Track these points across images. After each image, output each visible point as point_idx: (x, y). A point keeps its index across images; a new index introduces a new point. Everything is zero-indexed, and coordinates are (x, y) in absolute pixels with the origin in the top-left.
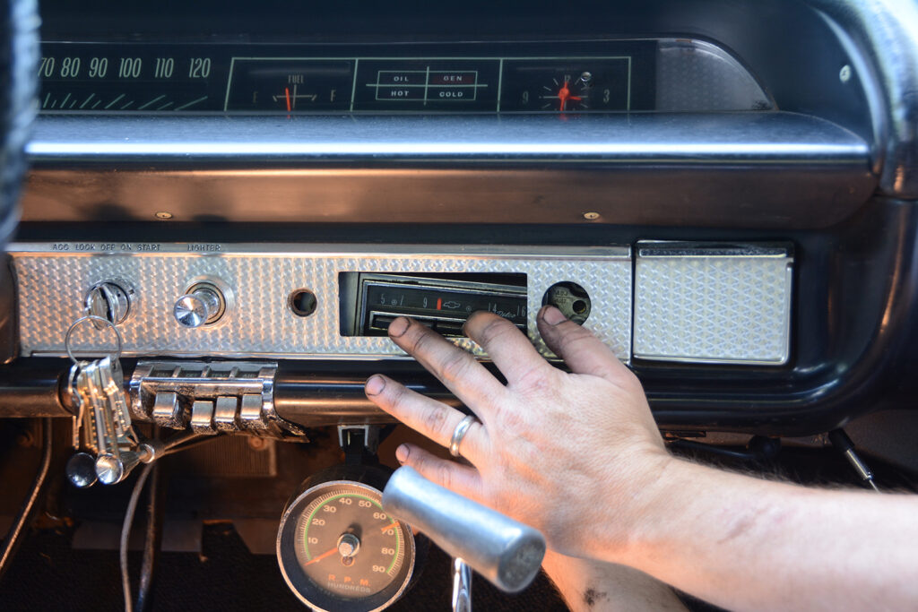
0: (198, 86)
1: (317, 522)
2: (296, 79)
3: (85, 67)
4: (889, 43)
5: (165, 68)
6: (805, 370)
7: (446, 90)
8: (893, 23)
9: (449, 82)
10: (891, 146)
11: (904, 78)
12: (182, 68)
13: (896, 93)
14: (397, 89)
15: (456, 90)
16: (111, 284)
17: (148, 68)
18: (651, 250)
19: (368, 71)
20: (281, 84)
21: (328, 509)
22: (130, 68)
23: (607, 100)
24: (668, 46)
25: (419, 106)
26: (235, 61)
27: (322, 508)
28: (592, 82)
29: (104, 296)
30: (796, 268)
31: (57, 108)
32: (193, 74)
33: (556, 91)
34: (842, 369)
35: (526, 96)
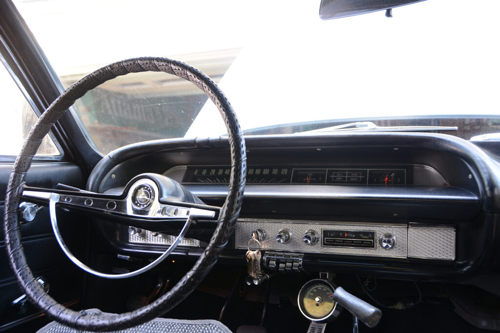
0: (284, 176)
1: (311, 294)
2: (310, 174)
3: (255, 172)
4: (483, 168)
5: (275, 172)
6: (460, 263)
7: (352, 178)
8: (484, 163)
9: (353, 176)
10: (485, 198)
11: (488, 179)
12: (279, 172)
13: (486, 183)
14: (338, 177)
15: (355, 178)
16: (259, 230)
17: (271, 171)
18: (413, 225)
19: (330, 172)
20: (306, 176)
21: (315, 290)
22: (266, 172)
23: (399, 181)
24: (416, 167)
25: (345, 182)
26: (294, 170)
27: (313, 290)
28: (394, 176)
29: (257, 233)
30: (457, 232)
31: (252, 182)
32: (282, 173)
33: (384, 178)
34: (471, 263)
35: (375, 180)
